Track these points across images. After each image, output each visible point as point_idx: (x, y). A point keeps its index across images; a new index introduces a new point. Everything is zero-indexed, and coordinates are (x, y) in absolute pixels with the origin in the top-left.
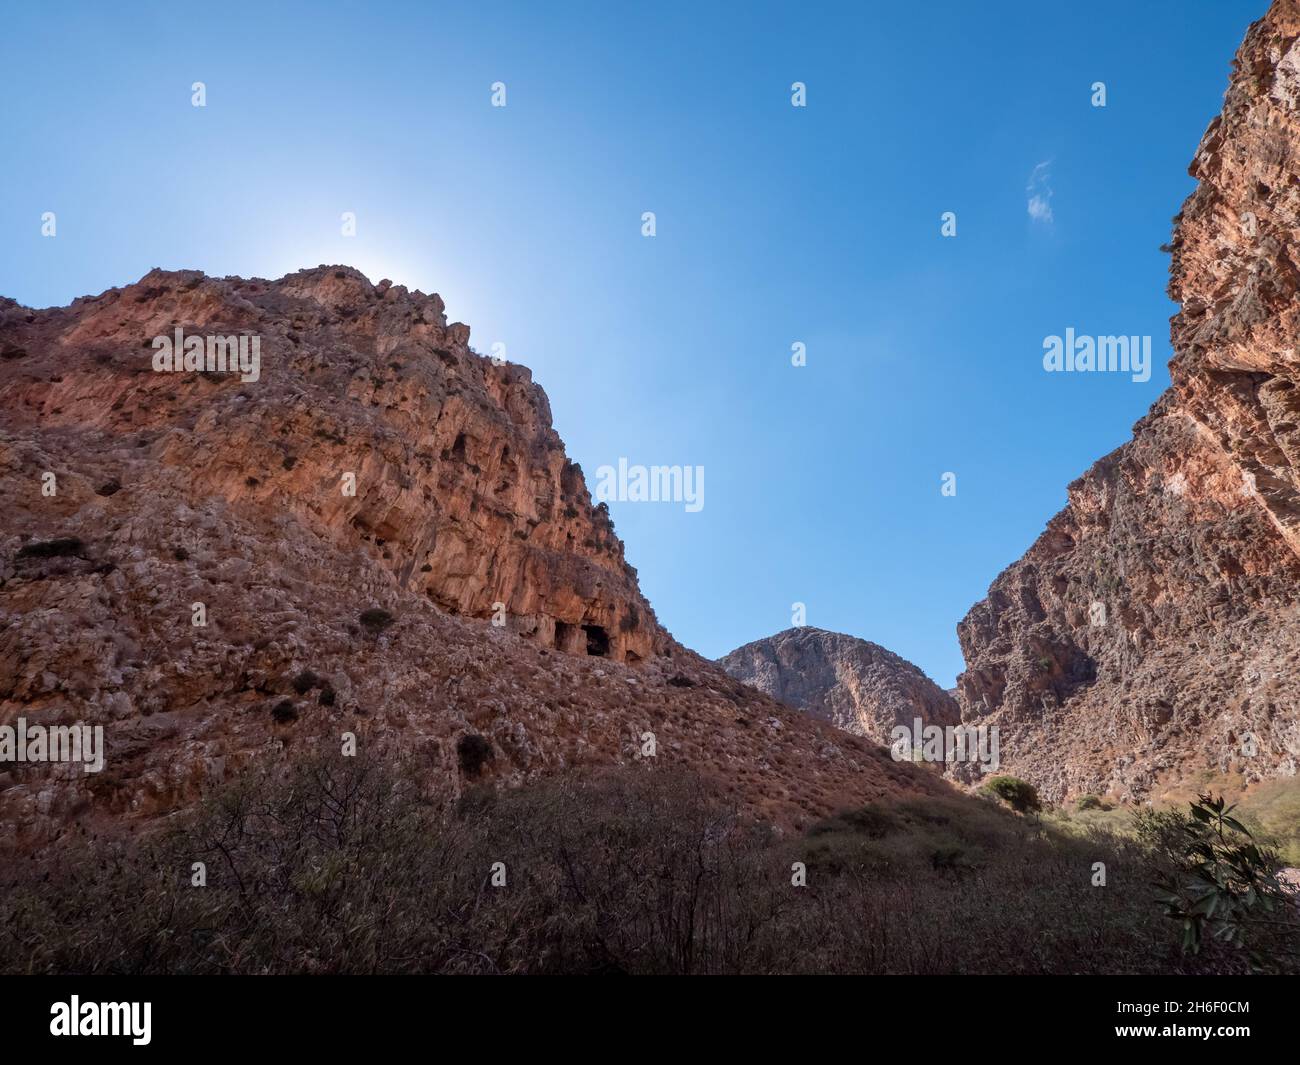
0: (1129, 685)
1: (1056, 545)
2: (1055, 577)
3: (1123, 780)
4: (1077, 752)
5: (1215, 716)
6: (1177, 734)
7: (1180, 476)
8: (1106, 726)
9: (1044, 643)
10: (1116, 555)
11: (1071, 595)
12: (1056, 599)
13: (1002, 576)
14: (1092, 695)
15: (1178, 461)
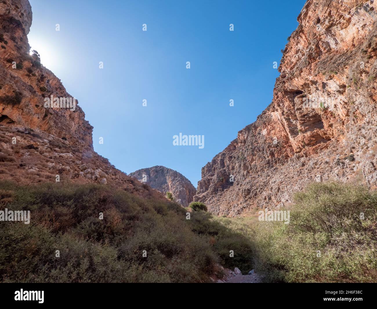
0: (241, 185)
1: (231, 148)
2: (230, 156)
3: (234, 211)
4: (224, 203)
5: (261, 193)
6: (250, 198)
7: (266, 130)
8: (233, 196)
9: (222, 173)
10: (245, 151)
11: (232, 161)
12: (228, 162)
13: (216, 156)
14: (231, 188)
15: (266, 126)
